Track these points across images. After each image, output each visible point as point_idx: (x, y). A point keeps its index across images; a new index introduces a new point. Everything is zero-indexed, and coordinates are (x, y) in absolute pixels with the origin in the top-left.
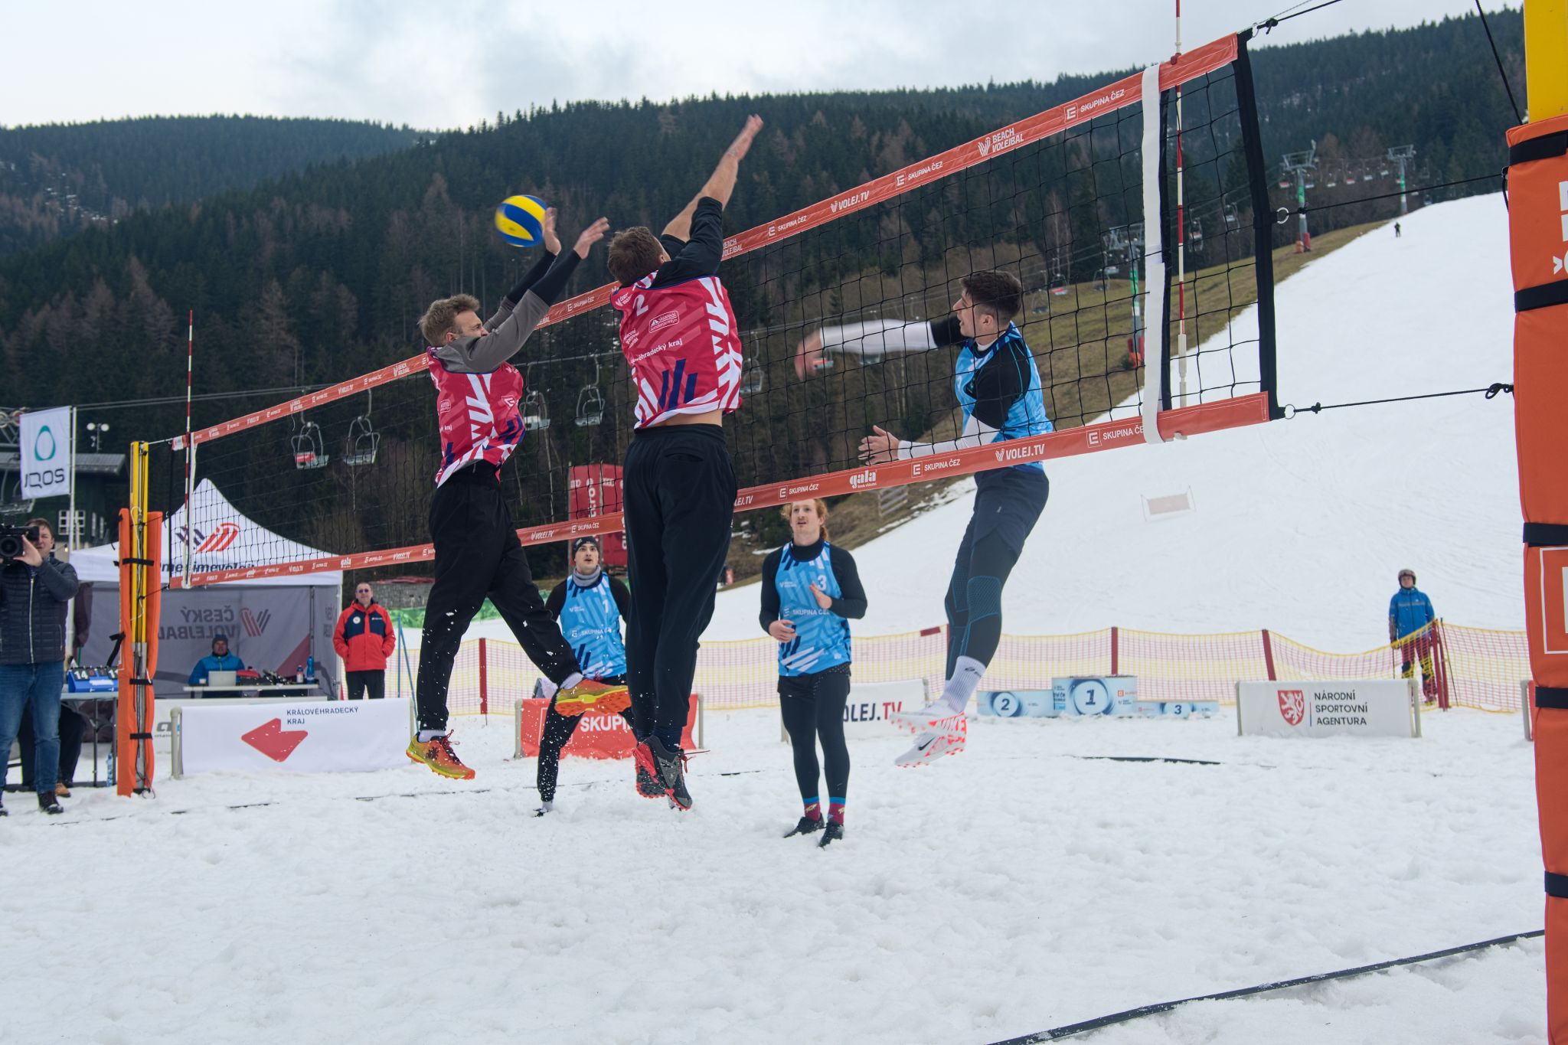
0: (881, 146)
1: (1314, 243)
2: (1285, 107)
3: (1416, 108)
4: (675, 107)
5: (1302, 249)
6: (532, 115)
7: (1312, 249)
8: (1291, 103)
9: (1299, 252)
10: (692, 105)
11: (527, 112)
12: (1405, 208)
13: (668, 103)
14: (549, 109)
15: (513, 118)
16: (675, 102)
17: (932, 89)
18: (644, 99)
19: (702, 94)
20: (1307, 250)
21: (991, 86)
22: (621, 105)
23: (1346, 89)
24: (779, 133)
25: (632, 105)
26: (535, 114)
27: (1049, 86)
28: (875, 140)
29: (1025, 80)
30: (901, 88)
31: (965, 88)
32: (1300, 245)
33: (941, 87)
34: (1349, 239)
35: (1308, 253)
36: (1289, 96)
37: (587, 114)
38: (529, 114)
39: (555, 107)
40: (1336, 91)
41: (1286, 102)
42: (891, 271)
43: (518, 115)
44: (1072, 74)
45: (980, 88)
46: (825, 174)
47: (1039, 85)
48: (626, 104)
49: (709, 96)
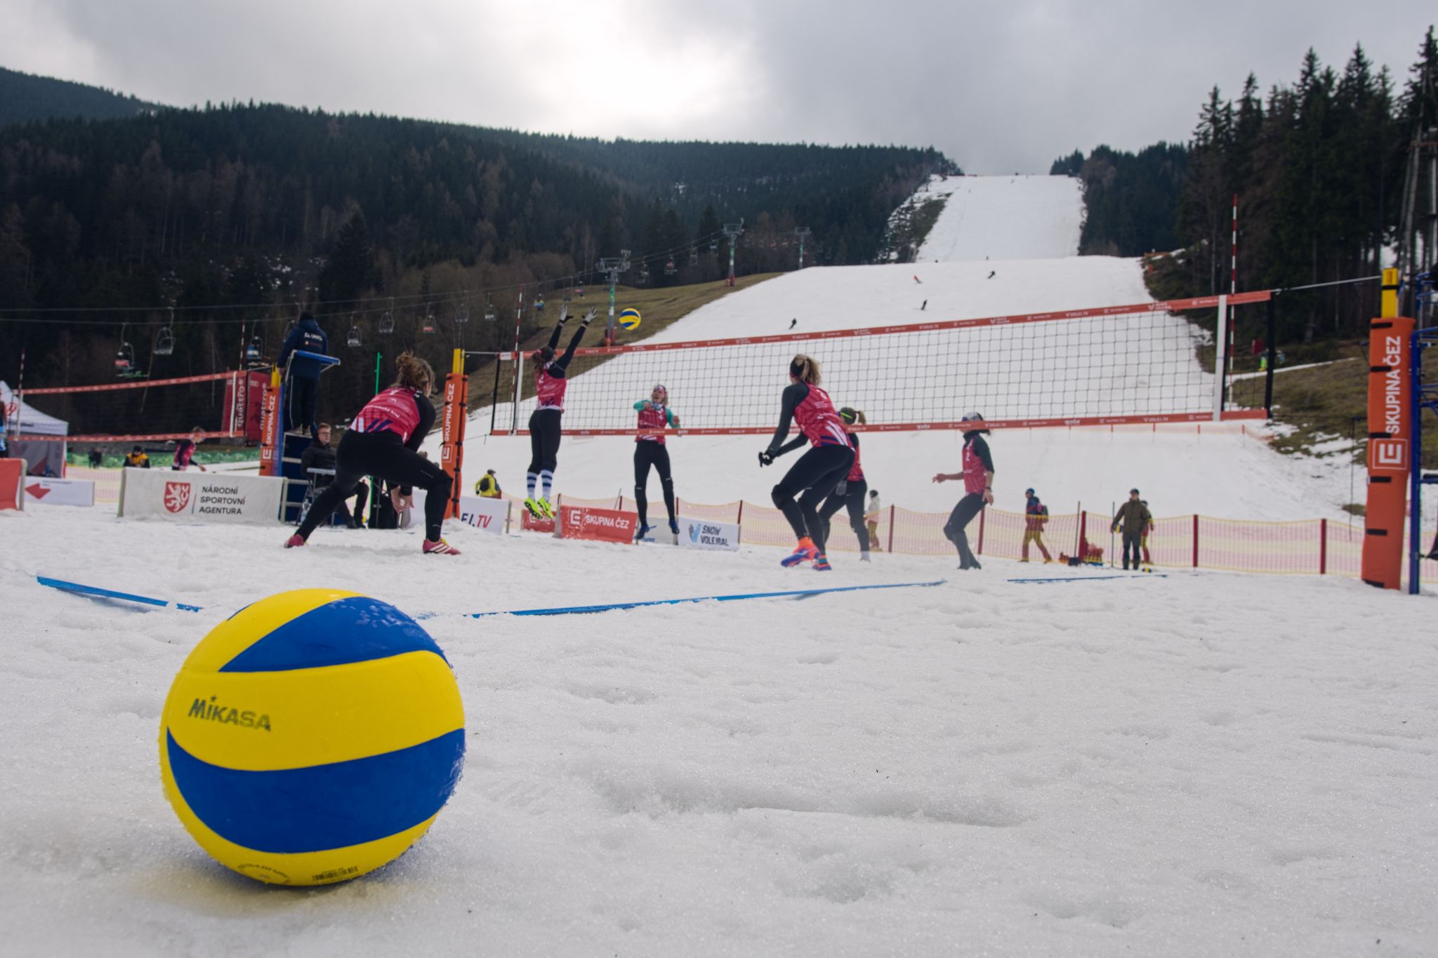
0: (484, 170)
1: (738, 281)
2: (757, 184)
3: (829, 200)
4: (342, 118)
5: (729, 284)
6: (233, 106)
7: (735, 284)
8: (761, 182)
9: (727, 286)
10: (355, 118)
11: (229, 103)
12: (801, 265)
13: (337, 114)
14: (247, 104)
15: (218, 107)
16: (342, 114)
17: (530, 133)
18: (319, 108)
19: (363, 111)
20: (732, 285)
21: (570, 137)
22: (301, 110)
23: (795, 179)
24: (414, 150)
25: (310, 111)
26: (236, 106)
27: (609, 143)
28: (480, 165)
29: (594, 137)
30: (508, 128)
31: (553, 135)
32: (727, 282)
33: (536, 132)
34: (758, 281)
35: (731, 288)
36: (761, 177)
37: (274, 113)
38: (231, 106)
39: (251, 103)
40: (788, 179)
41: (758, 181)
42: (469, 262)
43: (223, 105)
44: (626, 138)
45: (563, 137)
46: (442, 184)
47: (603, 142)
48: (306, 110)
49: (368, 113)
